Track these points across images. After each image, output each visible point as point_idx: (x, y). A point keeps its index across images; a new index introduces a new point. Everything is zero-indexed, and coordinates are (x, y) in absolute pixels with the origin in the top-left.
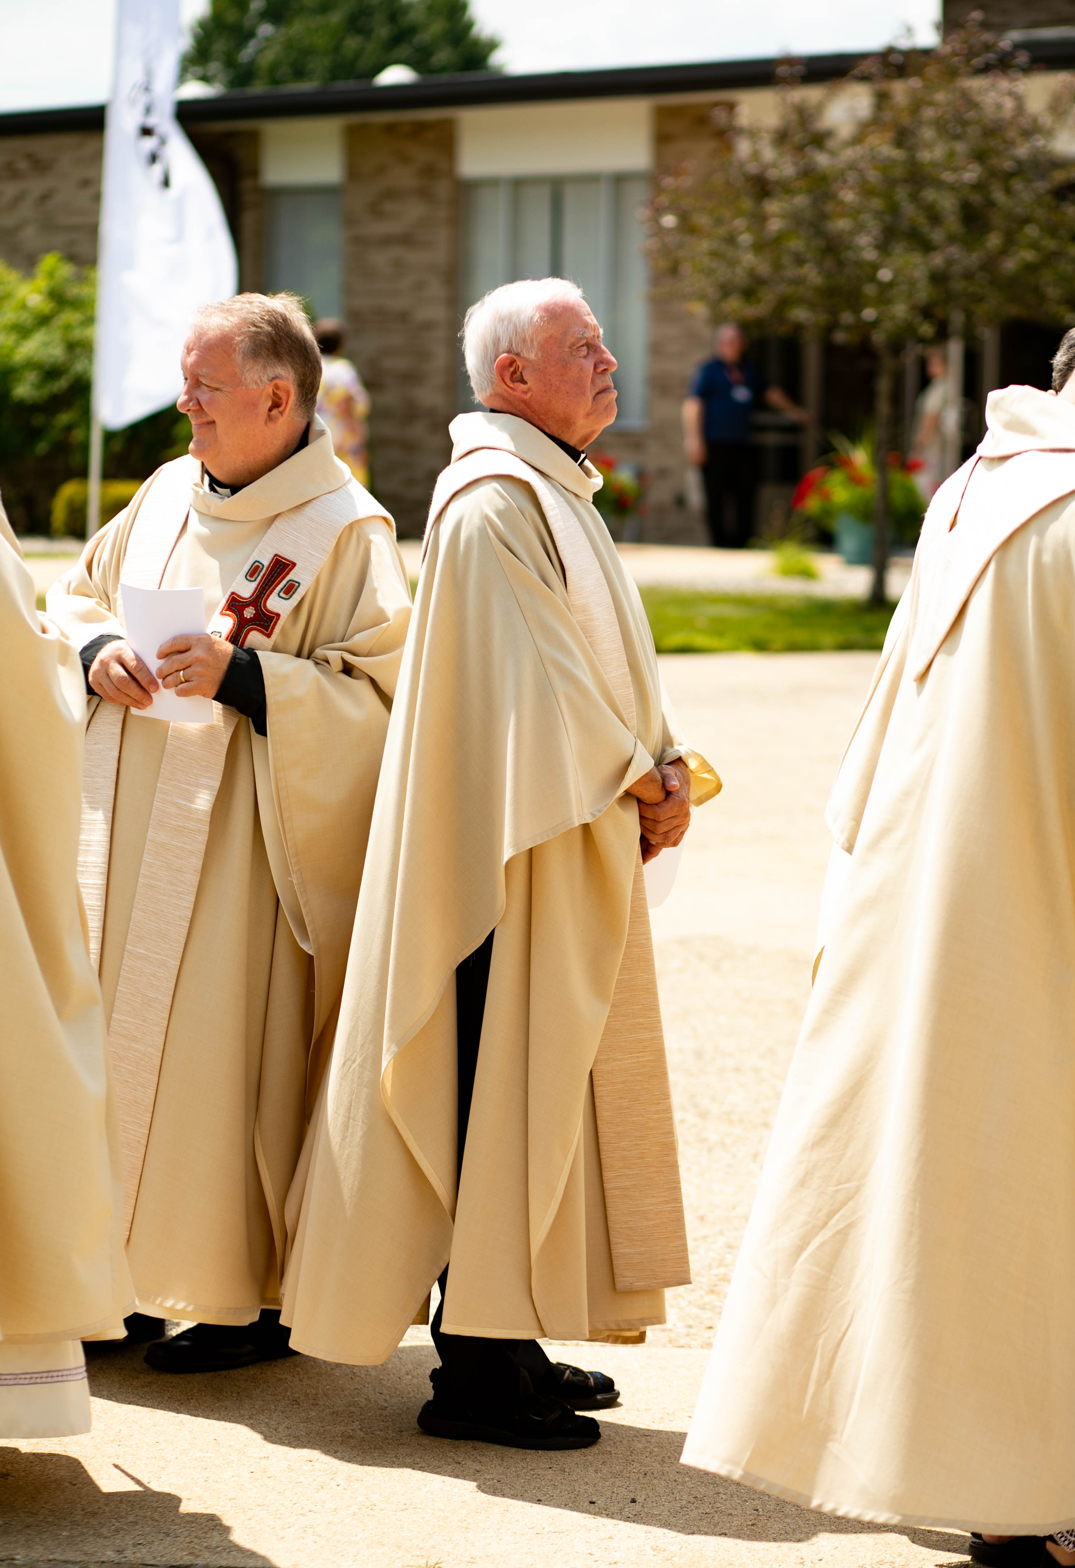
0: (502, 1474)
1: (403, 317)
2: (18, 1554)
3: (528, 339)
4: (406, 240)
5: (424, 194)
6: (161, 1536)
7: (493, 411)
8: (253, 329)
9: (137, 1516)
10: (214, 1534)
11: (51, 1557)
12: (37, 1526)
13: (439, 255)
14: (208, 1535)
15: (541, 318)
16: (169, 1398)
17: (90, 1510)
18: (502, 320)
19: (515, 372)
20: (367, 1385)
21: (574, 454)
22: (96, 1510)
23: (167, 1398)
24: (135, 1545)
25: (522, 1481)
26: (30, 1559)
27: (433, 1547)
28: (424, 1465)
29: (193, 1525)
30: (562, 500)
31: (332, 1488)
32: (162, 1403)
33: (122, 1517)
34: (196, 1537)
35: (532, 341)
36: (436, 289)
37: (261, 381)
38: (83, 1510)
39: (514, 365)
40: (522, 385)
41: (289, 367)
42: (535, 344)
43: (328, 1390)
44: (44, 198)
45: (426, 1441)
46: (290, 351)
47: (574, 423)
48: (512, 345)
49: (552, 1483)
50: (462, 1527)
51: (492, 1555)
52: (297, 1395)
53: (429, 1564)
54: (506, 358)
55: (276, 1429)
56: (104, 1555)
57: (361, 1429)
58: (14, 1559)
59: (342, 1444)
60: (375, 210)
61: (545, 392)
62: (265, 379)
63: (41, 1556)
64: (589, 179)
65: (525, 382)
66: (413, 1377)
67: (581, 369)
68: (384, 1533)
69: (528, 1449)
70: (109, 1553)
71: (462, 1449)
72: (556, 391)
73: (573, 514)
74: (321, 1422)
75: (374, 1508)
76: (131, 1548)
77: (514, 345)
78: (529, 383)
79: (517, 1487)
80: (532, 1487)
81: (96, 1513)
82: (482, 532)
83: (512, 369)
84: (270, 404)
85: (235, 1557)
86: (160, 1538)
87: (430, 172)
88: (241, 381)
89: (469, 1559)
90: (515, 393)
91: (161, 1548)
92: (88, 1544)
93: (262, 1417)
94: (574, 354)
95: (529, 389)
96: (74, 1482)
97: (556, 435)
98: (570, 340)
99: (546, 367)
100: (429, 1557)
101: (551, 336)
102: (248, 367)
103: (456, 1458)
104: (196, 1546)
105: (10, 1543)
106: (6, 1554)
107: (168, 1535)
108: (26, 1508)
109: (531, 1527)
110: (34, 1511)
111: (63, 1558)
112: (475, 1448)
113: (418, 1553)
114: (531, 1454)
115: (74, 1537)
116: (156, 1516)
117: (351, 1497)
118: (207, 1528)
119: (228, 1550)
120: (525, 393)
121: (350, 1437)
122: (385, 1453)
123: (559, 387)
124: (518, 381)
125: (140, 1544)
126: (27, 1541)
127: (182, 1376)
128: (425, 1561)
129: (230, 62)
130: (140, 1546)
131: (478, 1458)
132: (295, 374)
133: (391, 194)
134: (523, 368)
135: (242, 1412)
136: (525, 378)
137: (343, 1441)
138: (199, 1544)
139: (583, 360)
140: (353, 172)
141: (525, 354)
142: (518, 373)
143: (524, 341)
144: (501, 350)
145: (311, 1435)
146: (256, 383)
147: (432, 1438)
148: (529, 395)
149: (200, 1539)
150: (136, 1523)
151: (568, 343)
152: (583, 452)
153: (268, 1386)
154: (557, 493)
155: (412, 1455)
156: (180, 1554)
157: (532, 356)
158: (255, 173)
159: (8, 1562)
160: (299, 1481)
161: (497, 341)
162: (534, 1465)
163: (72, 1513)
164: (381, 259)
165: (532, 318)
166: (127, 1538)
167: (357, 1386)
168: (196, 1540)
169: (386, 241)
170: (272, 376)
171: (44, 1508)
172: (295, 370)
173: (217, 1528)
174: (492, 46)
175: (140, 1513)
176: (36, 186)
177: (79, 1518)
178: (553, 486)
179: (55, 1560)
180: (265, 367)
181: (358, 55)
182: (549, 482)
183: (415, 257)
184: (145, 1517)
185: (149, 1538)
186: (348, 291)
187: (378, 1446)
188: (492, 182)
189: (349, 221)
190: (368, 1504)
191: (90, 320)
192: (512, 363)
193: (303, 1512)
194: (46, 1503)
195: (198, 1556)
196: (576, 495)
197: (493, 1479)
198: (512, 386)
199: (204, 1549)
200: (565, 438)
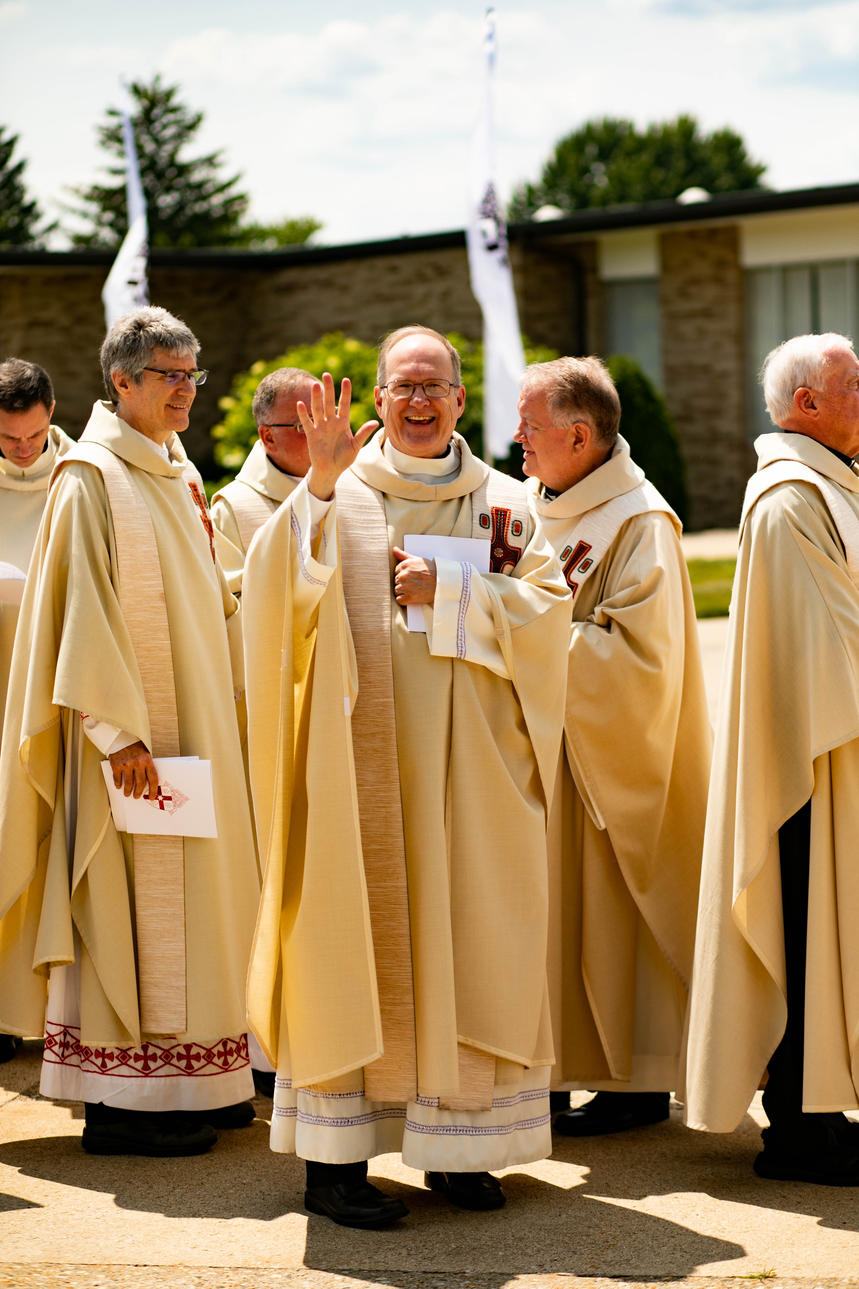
0: (817, 1204)
1: (706, 369)
2: (468, 1269)
3: (818, 377)
4: (706, 314)
5: (719, 280)
6: (571, 1254)
7: (787, 431)
8: (559, 388)
9: (552, 1240)
10: (609, 1252)
11: (492, 1271)
12: (480, 1248)
13: (730, 323)
14: (605, 1253)
15: (827, 361)
16: (572, 1154)
17: (518, 1236)
18: (797, 363)
19: (807, 401)
20: (715, 1142)
21: (847, 460)
22: (523, 1236)
23: (570, 1154)
24: (551, 1261)
25: (831, 1209)
26: (477, 1272)
27: (768, 1258)
28: (759, 1199)
29: (593, 1246)
30: (840, 495)
31: (693, 1217)
32: (567, 1157)
33: (542, 1241)
34: (596, 1254)
35: (821, 378)
36: (729, 348)
37: (566, 424)
38: (513, 1236)
39: (807, 395)
40: (813, 410)
41: (588, 414)
42: (823, 380)
43: (687, 1146)
44: (446, 295)
45: (760, 1181)
46: (588, 402)
47: (849, 439)
48: (806, 381)
49: (854, 1210)
50: (789, 1244)
51: (812, 1263)
52: (665, 1150)
53: (766, 1271)
54: (803, 391)
55: (650, 1175)
56: (529, 1268)
57: (712, 1174)
58: (464, 1273)
59: (699, 1185)
60: (683, 294)
61: (830, 415)
62: (569, 423)
63: (484, 1270)
64: (837, 264)
65: (815, 408)
66: (749, 1135)
67: (855, 399)
68: (732, 1249)
69: (835, 1186)
70: (533, 1267)
71: (787, 1187)
72: (838, 415)
73: (848, 505)
74: (683, 1169)
75: (724, 1231)
76: (549, 1263)
77: (808, 381)
78: (818, 409)
79: (828, 1214)
80: (839, 1213)
81: (523, 1238)
82: (783, 521)
83: (805, 399)
84: (574, 440)
85: (624, 1268)
86: (570, 1255)
87: (721, 264)
88: (552, 424)
89: (794, 1267)
90: (808, 416)
91: (571, 1263)
92: (518, 1261)
93: (640, 1167)
94: (850, 388)
95: (818, 414)
96: (506, 1216)
97: (834, 447)
98: (848, 378)
99: (831, 397)
100: (765, 1266)
101: (834, 375)
102: (556, 414)
103: (782, 1194)
104: (596, 1261)
105: (462, 1261)
106: (460, 1269)
107: (575, 1253)
108: (472, 1235)
109: (840, 1242)
110: (478, 1238)
111: (500, 1271)
112: (796, 1186)
113: (758, 1263)
114: (837, 1190)
115: (508, 1256)
116: (566, 1239)
117: (707, 1223)
118: (604, 1248)
119: (619, 1264)
120: (816, 416)
121: (705, 1180)
122: (731, 1191)
123: (840, 412)
124: (809, 408)
125: (556, 1260)
126: (474, 1259)
127: (580, 1138)
128: (762, 1268)
129: (573, 192)
130: (555, 1262)
131: (799, 1193)
132: (593, 418)
133: (695, 281)
134: (814, 398)
135: (625, 1163)
136: (815, 405)
137: (699, 1183)
138: (598, 1260)
139: (856, 392)
140: (666, 266)
141: (815, 388)
142: (810, 401)
143: (815, 378)
144: (797, 385)
145: (676, 1179)
146: (563, 425)
147: (764, 1179)
148: (818, 418)
149: (599, 1256)
150: (552, 1245)
151: (846, 380)
152: (853, 459)
153: (644, 1145)
154: (836, 491)
155: (750, 1192)
156: (585, 1267)
157: (821, 389)
158: (595, 269)
159: (460, 1275)
160: (669, 1212)
161: (794, 378)
162: (840, 1197)
163: (505, 1239)
164: (688, 328)
165: (821, 362)
166: (546, 1256)
167: (708, 1143)
168: (595, 1257)
169: (692, 315)
170: (574, 420)
171: (485, 1235)
172: (594, 416)
173: (611, 1247)
174: (760, 170)
175: (555, 1238)
176: (439, 286)
177: (510, 1242)
178: (833, 485)
179: (494, 1273)
180: (569, 414)
181: (663, 182)
182: (830, 482)
183: (712, 326)
184: (558, 1240)
185: (562, 1256)
186: (665, 352)
187: (725, 1186)
188: (766, 270)
189: (664, 301)
190: (719, 1228)
191: (480, 380)
192: (806, 394)
193: (673, 1235)
194: (486, 1232)
195: (597, 1268)
196: (850, 491)
197: (810, 1208)
198: (806, 411)
199: (602, 1263)
200: (840, 450)
